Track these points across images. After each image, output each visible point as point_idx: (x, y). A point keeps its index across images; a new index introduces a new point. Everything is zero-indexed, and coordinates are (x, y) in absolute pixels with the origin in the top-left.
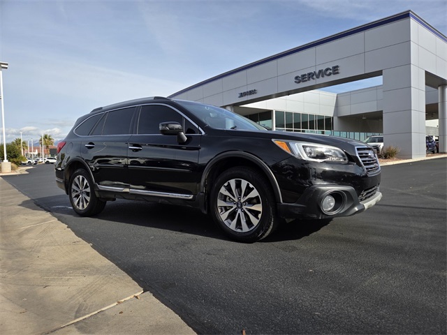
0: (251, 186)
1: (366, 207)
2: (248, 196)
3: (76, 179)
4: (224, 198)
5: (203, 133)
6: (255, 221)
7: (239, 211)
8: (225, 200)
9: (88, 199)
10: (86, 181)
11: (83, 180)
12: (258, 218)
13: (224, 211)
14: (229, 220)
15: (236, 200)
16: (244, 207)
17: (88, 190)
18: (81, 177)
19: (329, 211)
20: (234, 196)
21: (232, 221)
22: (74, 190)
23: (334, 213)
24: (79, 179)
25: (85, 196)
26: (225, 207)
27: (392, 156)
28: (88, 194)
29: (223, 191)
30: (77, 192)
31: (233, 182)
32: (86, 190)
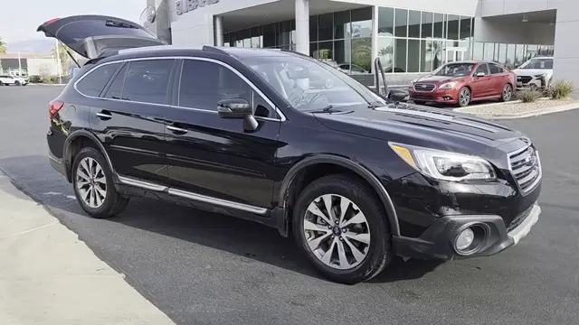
0: (355, 207)
1: (516, 241)
2: (351, 221)
3: (83, 162)
4: (314, 219)
5: (284, 119)
6: (359, 256)
7: (336, 239)
8: (315, 222)
9: (104, 193)
10: (99, 167)
11: (95, 165)
12: (363, 253)
13: (313, 237)
14: (321, 251)
15: (331, 223)
16: (343, 235)
17: (103, 180)
18: (91, 160)
19: (464, 250)
20: (328, 217)
21: (325, 251)
22: (80, 178)
23: (471, 252)
24: (87, 162)
25: (97, 188)
26: (316, 232)
27: (563, 96)
28: (102, 186)
29: (313, 208)
30: (84, 180)
31: (328, 199)
32: (100, 180)
